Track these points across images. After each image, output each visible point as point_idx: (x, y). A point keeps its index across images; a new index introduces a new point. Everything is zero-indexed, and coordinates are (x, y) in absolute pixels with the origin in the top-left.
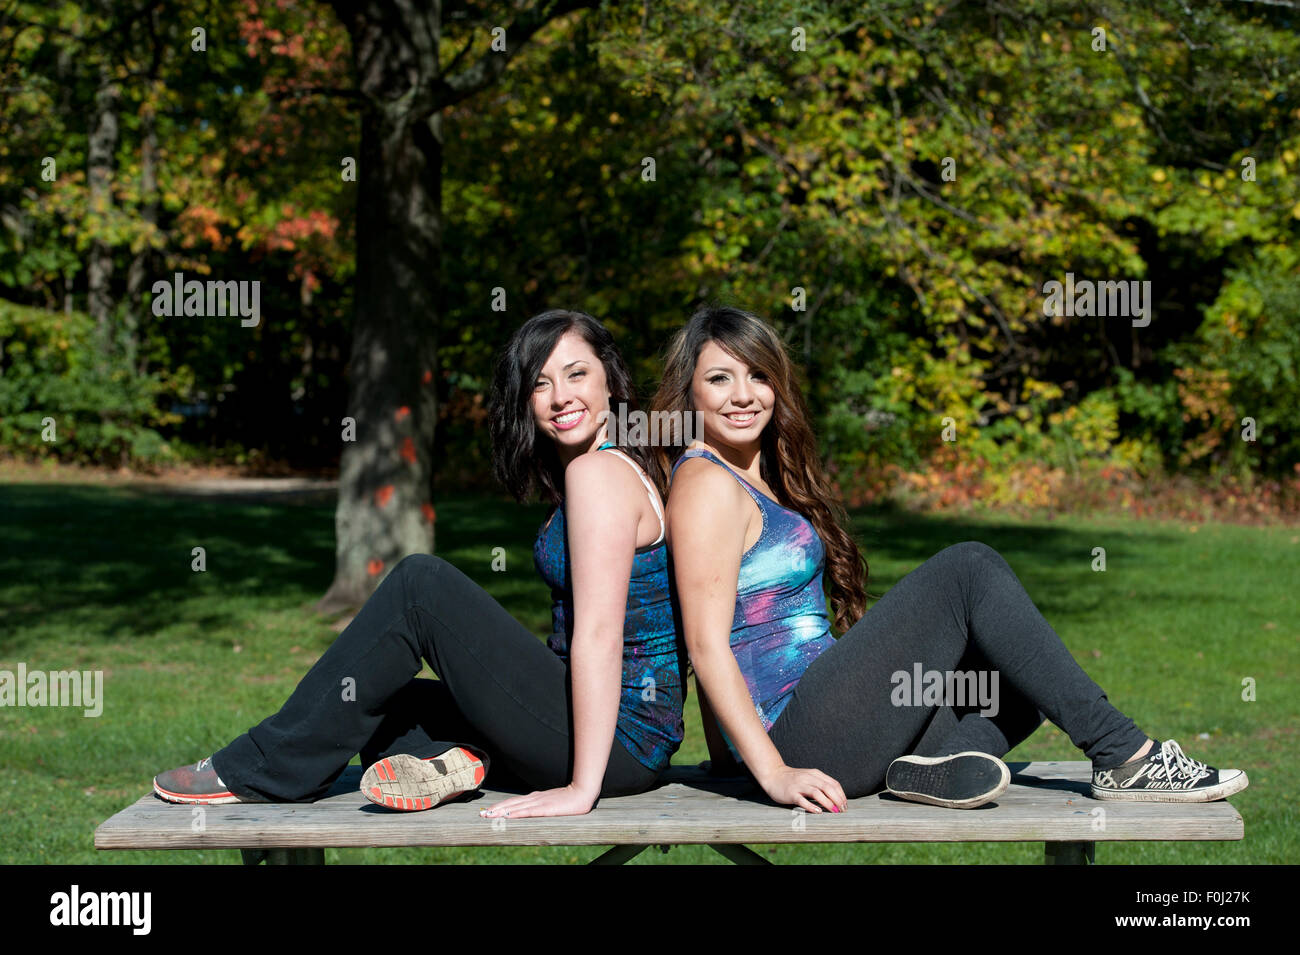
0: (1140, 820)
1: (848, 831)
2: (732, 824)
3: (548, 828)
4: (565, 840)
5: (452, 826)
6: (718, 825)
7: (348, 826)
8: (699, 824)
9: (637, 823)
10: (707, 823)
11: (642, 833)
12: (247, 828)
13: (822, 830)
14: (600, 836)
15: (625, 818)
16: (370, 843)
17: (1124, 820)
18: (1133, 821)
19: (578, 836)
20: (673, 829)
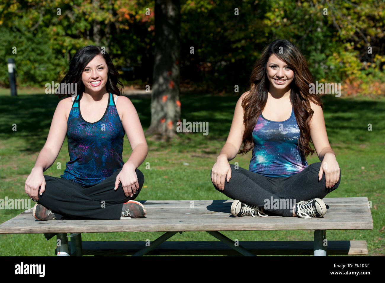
0: (338, 223)
1: (240, 227)
2: (201, 225)
3: (141, 226)
4: (148, 230)
5: (110, 226)
6: (197, 225)
7: (77, 226)
8: (191, 225)
9: (170, 224)
10: (193, 224)
11: (172, 228)
12: (44, 227)
13: (231, 226)
14: (159, 229)
15: (167, 223)
16: (84, 231)
17: (333, 223)
18: (336, 223)
19: (151, 229)
20: (183, 226)
